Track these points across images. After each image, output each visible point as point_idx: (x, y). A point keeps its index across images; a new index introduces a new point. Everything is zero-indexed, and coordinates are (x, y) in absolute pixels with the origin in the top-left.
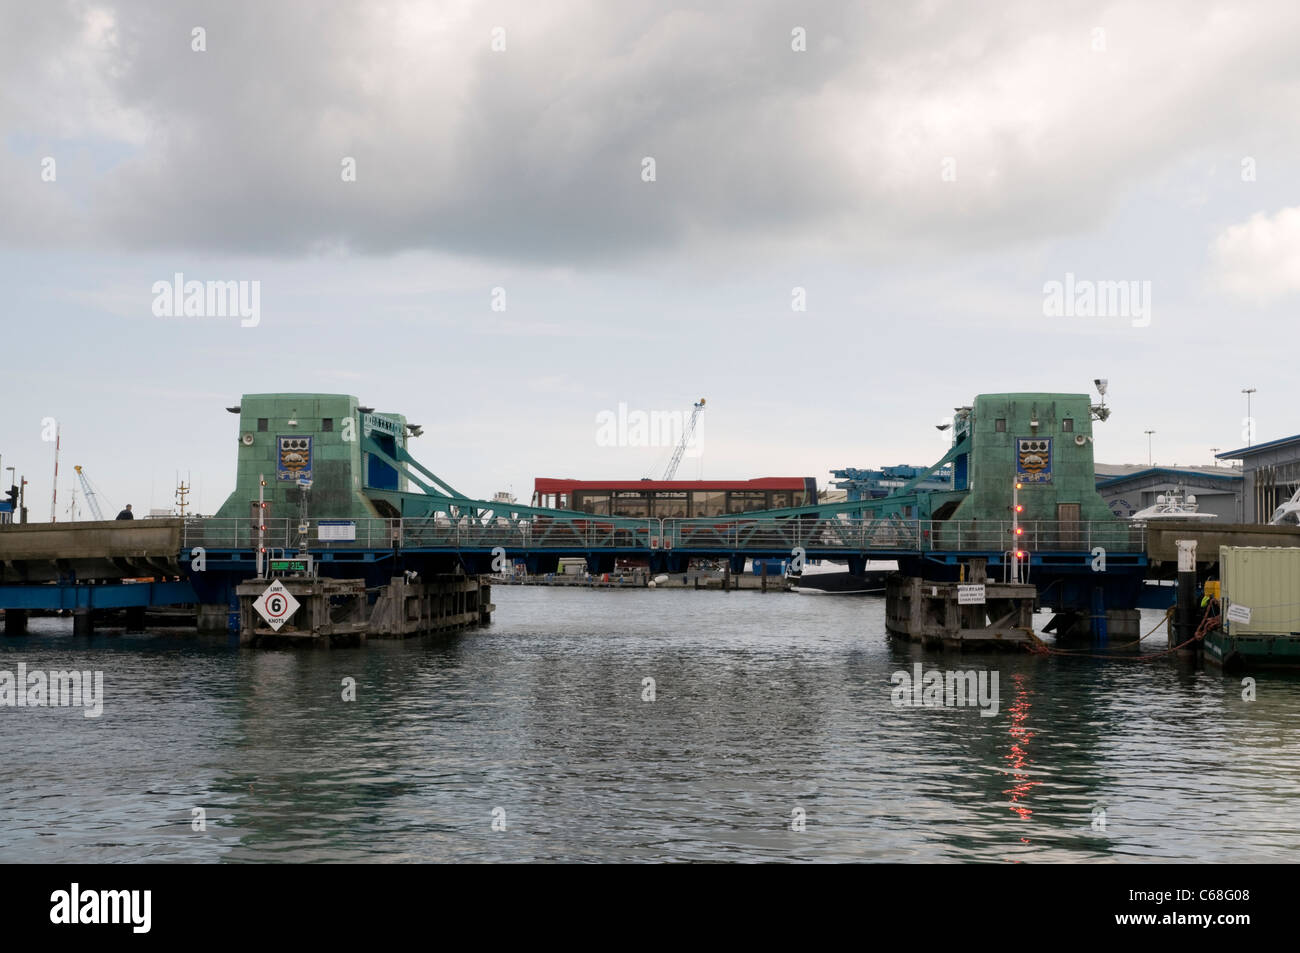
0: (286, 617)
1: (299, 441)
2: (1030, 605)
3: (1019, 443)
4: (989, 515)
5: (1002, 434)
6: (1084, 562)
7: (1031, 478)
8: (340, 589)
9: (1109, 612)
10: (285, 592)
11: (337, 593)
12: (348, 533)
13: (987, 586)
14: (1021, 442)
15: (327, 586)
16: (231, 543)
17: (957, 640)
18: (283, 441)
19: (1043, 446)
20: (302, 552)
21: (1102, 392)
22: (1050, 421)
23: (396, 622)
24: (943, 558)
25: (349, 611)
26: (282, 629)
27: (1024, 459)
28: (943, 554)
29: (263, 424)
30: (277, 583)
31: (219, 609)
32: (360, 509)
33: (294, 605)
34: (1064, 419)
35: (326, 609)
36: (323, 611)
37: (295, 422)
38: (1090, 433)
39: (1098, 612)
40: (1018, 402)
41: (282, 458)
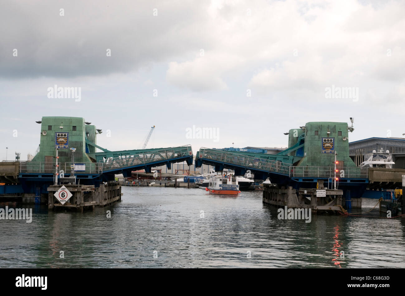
0: (67, 199)
1: (64, 134)
2: (341, 198)
3: (323, 139)
4: (312, 164)
5: (317, 136)
6: (347, 181)
7: (327, 152)
8: (87, 189)
9: (352, 199)
10: (67, 190)
11: (86, 191)
12: (82, 168)
13: (326, 190)
14: (324, 139)
15: (82, 188)
18: (57, 134)
19: (331, 141)
20: (72, 175)
21: (352, 122)
22: (334, 132)
24: (298, 180)
25: (89, 197)
26: (65, 204)
27: (324, 145)
28: (298, 178)
29: (50, 128)
30: (63, 187)
31: (31, 195)
32: (86, 160)
33: (70, 195)
34: (339, 131)
35: (82, 197)
36: (81, 197)
37: (62, 127)
38: (348, 136)
39: (348, 199)
40: (323, 125)
41: (57, 140)
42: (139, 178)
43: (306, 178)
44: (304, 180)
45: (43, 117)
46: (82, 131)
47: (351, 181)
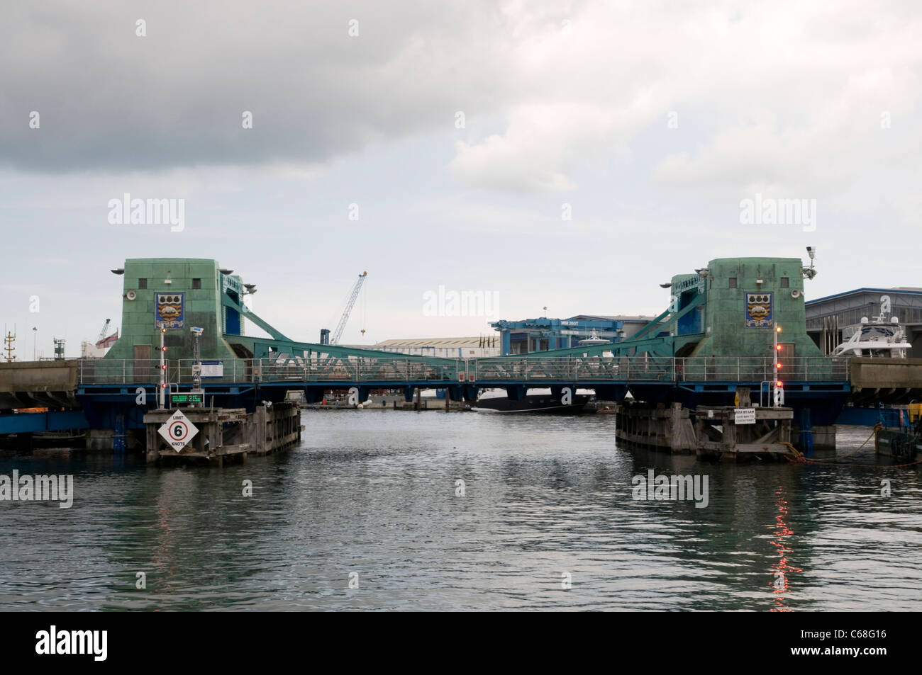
0: (187, 440)
1: (173, 297)
2: (788, 425)
3: (747, 297)
4: (725, 353)
5: (734, 289)
6: (802, 389)
7: (757, 324)
8: (229, 417)
9: (814, 427)
10: (185, 420)
11: (228, 421)
12: (216, 371)
13: (757, 409)
14: (749, 296)
15: (220, 415)
17: (734, 453)
19: (766, 299)
20: (197, 387)
21: (812, 257)
22: (771, 280)
24: (693, 387)
25: (234, 435)
26: (184, 450)
27: (751, 309)
28: (692, 384)
29: (143, 283)
30: (178, 413)
31: (106, 434)
32: (224, 351)
33: (194, 431)
34: (782, 278)
35: (220, 434)
36: (218, 435)
37: (169, 282)
38: (802, 288)
39: (806, 429)
40: (746, 264)
41: (159, 311)
43: (713, 382)
44: (706, 388)
45: (127, 260)
46: (215, 289)
47: (812, 387)
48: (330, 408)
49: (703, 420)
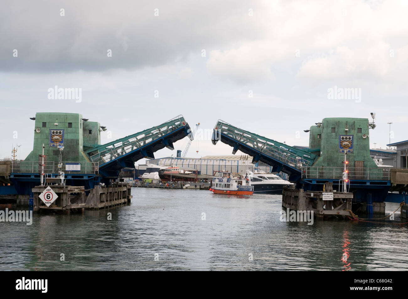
0: (52, 201)
1: (59, 131)
2: (351, 201)
3: (340, 137)
4: (329, 165)
5: (334, 133)
6: (366, 184)
8: (74, 190)
9: (374, 203)
10: (52, 191)
11: (73, 192)
12: (77, 168)
13: (334, 193)
14: (341, 137)
15: (69, 189)
16: (31, 171)
17: (322, 214)
18: (52, 131)
19: (350, 138)
20: (59, 175)
21: (373, 118)
22: (352, 129)
23: (96, 204)
24: (311, 181)
26: (51, 206)
27: (342, 143)
28: (311, 180)
29: (44, 124)
30: (49, 188)
31: (25, 197)
32: (83, 158)
33: (56, 197)
34: (358, 128)
35: (69, 198)
36: (67, 199)
37: (57, 124)
38: (368, 134)
39: (370, 204)
40: (340, 121)
41: (52, 138)
42: (173, 180)
43: (322, 179)
44: (317, 182)
45: (37, 113)
46: (78, 128)
47: (371, 183)
48: (170, 188)
49: (309, 198)
